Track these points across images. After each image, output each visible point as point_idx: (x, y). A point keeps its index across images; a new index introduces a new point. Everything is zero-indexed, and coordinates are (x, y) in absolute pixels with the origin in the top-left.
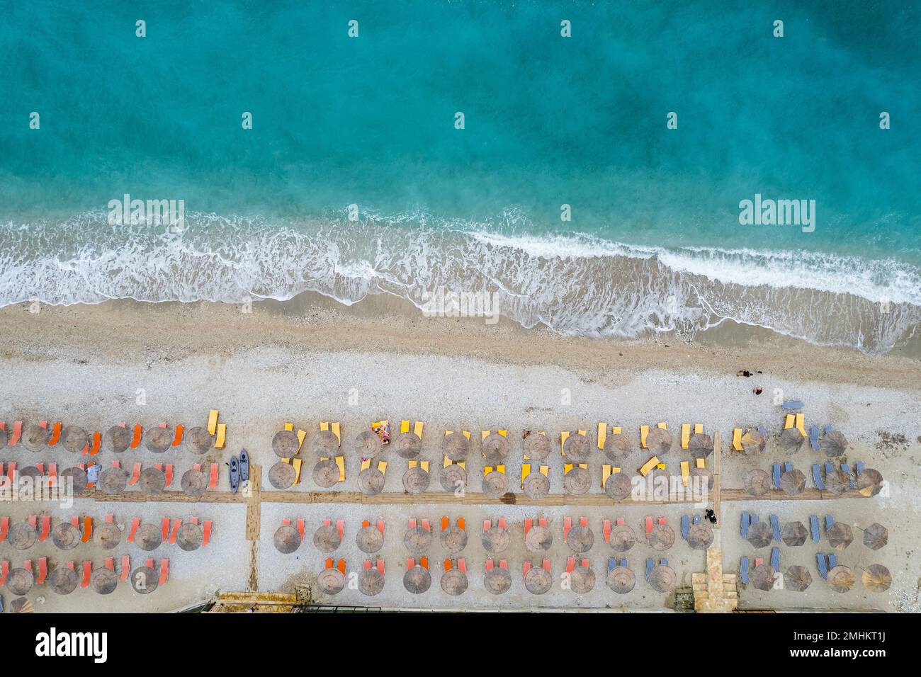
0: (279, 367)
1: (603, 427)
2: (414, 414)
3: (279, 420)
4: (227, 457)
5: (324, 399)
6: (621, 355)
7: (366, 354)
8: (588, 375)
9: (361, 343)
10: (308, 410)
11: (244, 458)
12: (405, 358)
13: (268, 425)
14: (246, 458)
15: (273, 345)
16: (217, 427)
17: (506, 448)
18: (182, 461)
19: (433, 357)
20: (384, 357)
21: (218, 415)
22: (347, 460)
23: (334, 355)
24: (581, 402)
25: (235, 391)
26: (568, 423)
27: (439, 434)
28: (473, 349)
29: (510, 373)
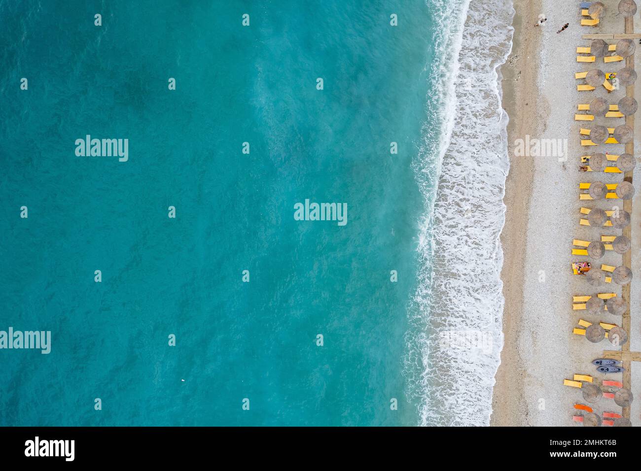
0: (533, 337)
1: (578, 117)
2: (567, 245)
3: (570, 338)
4: (598, 374)
5: (556, 306)
6: (527, 104)
7: (525, 278)
8: (541, 127)
9: (518, 282)
10: (563, 317)
11: (598, 362)
12: (529, 251)
13: (574, 346)
14: (598, 361)
15: (518, 342)
16: (577, 381)
17: (599, 183)
18: (600, 405)
19: (528, 234)
20: (528, 266)
21: (566, 379)
22: (599, 291)
23: (526, 300)
24: (559, 132)
25: (550, 367)
26: (574, 141)
27: (581, 229)
28: (523, 206)
29: (540, 180)
